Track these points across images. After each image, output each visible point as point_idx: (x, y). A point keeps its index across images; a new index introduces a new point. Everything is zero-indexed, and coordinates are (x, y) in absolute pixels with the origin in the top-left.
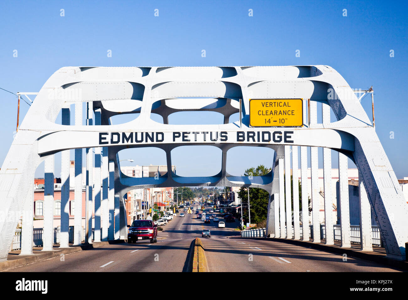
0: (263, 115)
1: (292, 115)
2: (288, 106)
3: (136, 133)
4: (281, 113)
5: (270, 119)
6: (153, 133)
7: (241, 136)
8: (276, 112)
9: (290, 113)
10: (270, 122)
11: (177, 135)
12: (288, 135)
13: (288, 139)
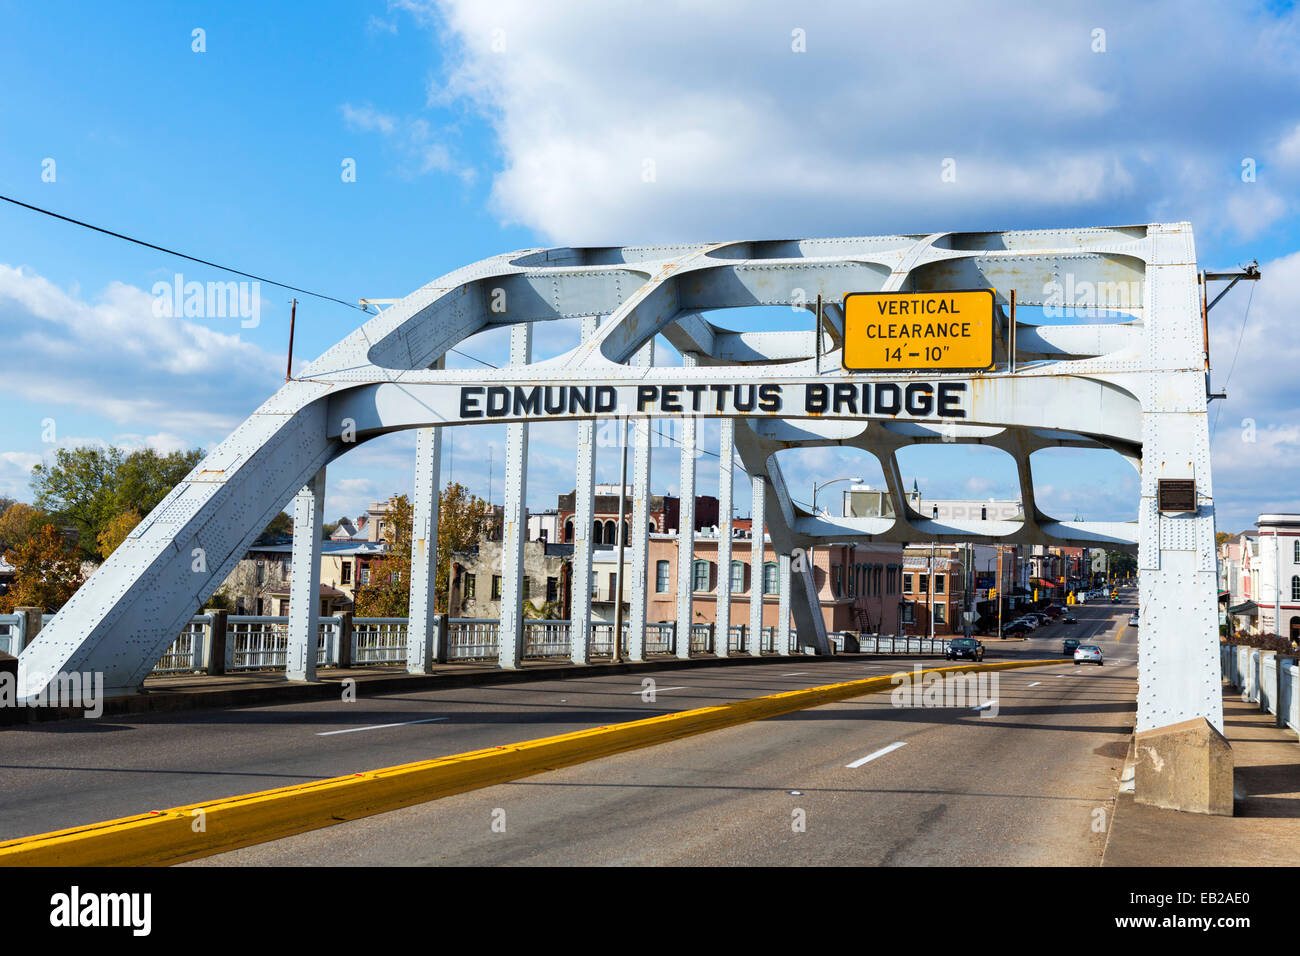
0: (880, 337)
1: (963, 335)
2: (952, 312)
3: (549, 389)
4: (932, 332)
5: (899, 349)
6: (588, 389)
7: (817, 398)
8: (917, 328)
9: (957, 330)
10: (899, 357)
11: (650, 393)
12: (950, 393)
13: (950, 406)
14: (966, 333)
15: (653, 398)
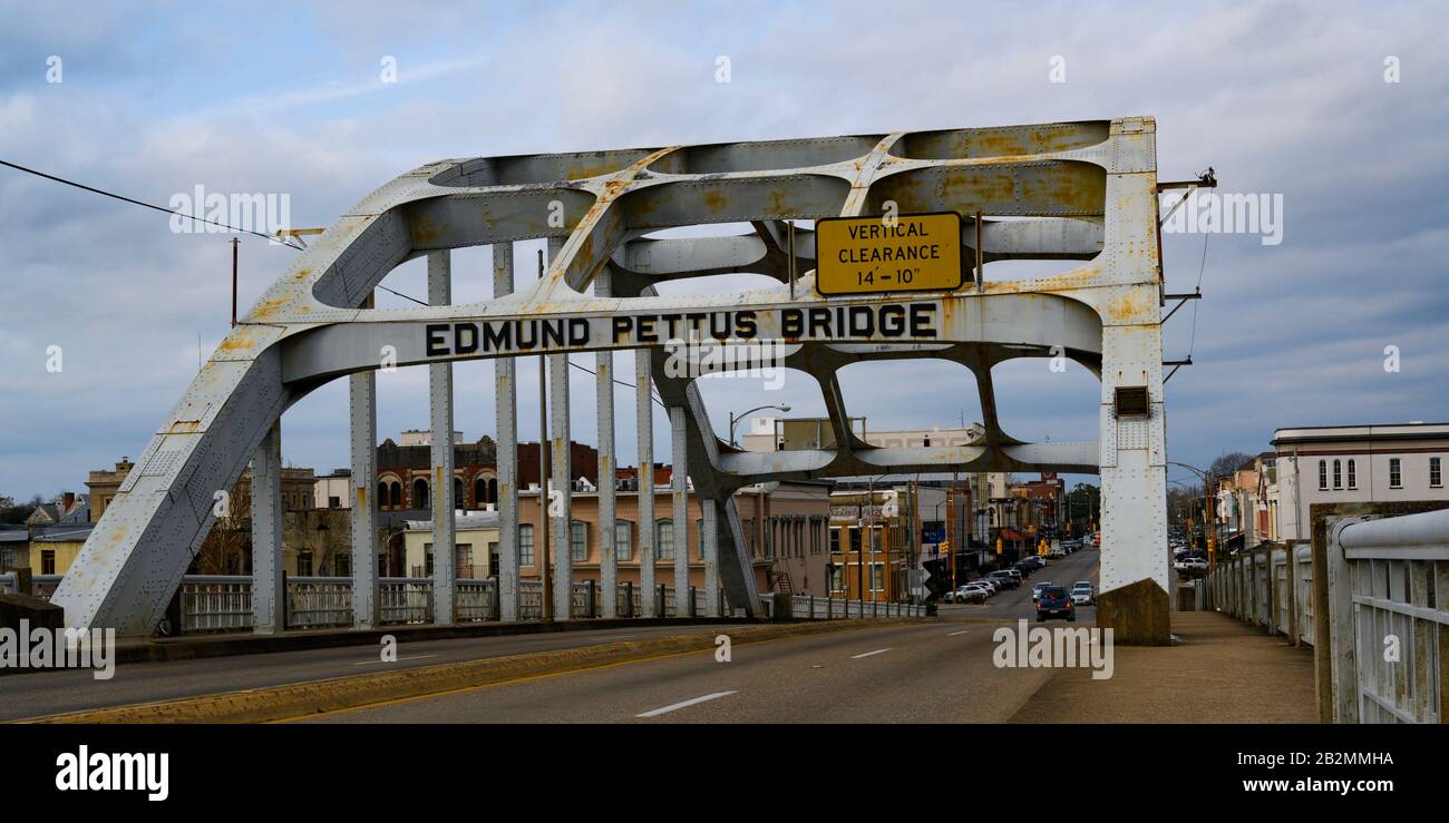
0: (852, 261)
1: (932, 257)
2: (922, 235)
3: (519, 324)
4: (903, 255)
5: (871, 273)
6: (561, 322)
7: (792, 323)
8: (888, 251)
9: (926, 252)
10: (872, 280)
11: (625, 325)
12: (921, 314)
13: (922, 327)
14: (935, 255)
15: (628, 329)
